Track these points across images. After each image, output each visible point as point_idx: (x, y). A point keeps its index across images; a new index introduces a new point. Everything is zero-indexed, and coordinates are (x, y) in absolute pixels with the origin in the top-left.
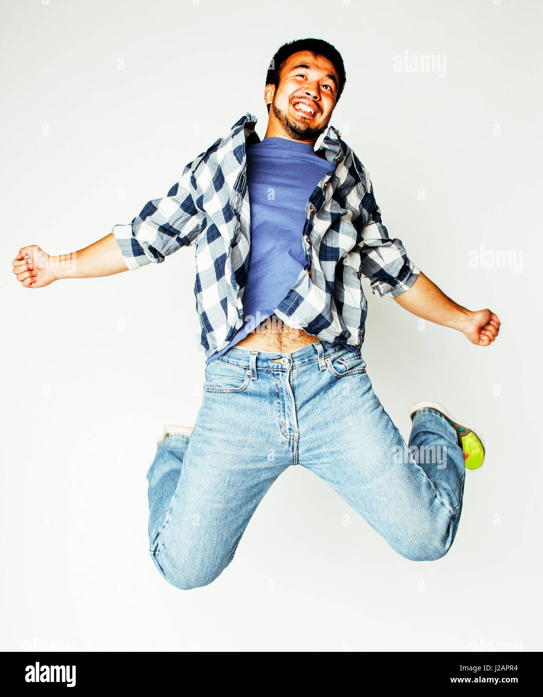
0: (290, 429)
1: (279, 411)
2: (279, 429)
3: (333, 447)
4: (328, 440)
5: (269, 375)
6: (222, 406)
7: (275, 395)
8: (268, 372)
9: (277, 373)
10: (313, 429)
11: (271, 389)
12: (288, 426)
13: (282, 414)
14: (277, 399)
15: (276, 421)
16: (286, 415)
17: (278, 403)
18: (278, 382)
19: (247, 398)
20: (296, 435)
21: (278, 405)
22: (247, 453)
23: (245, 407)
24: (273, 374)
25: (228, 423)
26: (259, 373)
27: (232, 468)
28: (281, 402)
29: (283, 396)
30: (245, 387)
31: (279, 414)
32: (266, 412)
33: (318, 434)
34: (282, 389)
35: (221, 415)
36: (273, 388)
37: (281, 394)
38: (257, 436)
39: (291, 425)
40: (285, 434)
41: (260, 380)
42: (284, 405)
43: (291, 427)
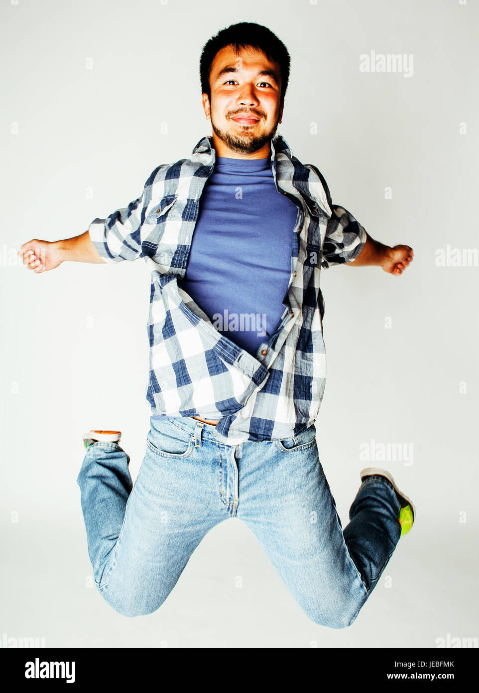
0: (230, 498)
1: (221, 480)
2: (219, 497)
3: (271, 519)
4: (267, 511)
5: (214, 446)
6: (162, 470)
7: (218, 464)
8: (213, 443)
9: (223, 446)
10: (254, 498)
11: (214, 459)
12: (228, 496)
13: (224, 484)
14: (219, 468)
15: (217, 490)
16: (228, 486)
17: (221, 472)
18: (223, 454)
19: (187, 465)
20: (236, 503)
21: (220, 474)
22: (186, 518)
23: (186, 473)
24: (218, 446)
25: (167, 488)
26: (204, 442)
27: (171, 532)
28: (224, 472)
29: (226, 467)
30: (188, 455)
31: (220, 483)
32: (206, 481)
33: (257, 504)
34: (226, 460)
35: (161, 479)
36: (217, 458)
37: (224, 464)
38: (197, 502)
39: (231, 495)
40: (225, 502)
41: (204, 448)
42: (226, 475)
43: (231, 497)
